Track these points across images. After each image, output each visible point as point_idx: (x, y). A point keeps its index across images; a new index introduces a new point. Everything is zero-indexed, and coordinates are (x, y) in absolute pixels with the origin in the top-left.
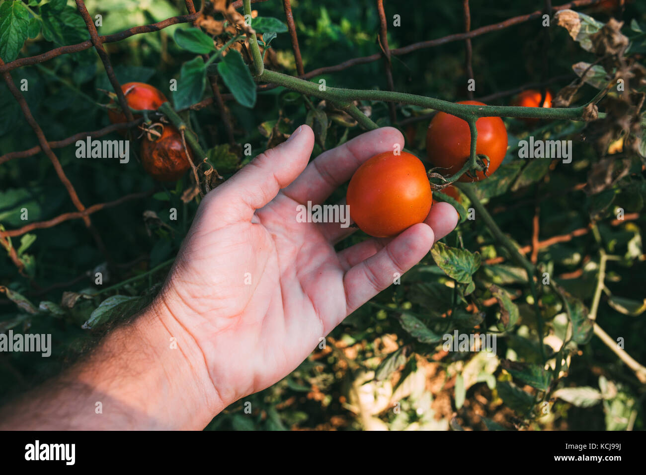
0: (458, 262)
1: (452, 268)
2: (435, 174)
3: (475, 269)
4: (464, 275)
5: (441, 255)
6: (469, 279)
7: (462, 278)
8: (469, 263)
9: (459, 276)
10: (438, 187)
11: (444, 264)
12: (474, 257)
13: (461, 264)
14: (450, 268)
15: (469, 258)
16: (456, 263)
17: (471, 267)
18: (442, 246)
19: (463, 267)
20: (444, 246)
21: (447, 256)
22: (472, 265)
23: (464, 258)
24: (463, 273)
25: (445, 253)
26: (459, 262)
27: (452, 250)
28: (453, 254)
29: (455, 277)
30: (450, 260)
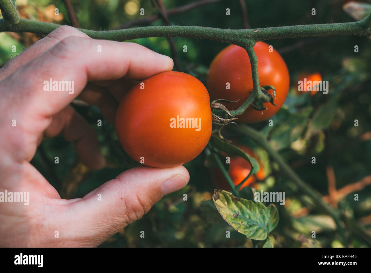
0: (249, 216)
1: (242, 222)
2: (219, 104)
3: (273, 225)
4: (257, 231)
5: (229, 207)
6: (263, 235)
7: (254, 234)
8: (264, 218)
9: (251, 231)
10: (220, 120)
11: (233, 218)
12: (269, 211)
13: (253, 218)
14: (240, 223)
15: (264, 212)
16: (248, 217)
17: (266, 222)
18: (228, 195)
19: (256, 222)
20: (230, 196)
21: (237, 209)
22: (267, 220)
23: (257, 211)
24: (255, 228)
25: (233, 205)
26: (251, 216)
27: (242, 202)
28: (244, 207)
29: (245, 232)
30: (240, 214)
